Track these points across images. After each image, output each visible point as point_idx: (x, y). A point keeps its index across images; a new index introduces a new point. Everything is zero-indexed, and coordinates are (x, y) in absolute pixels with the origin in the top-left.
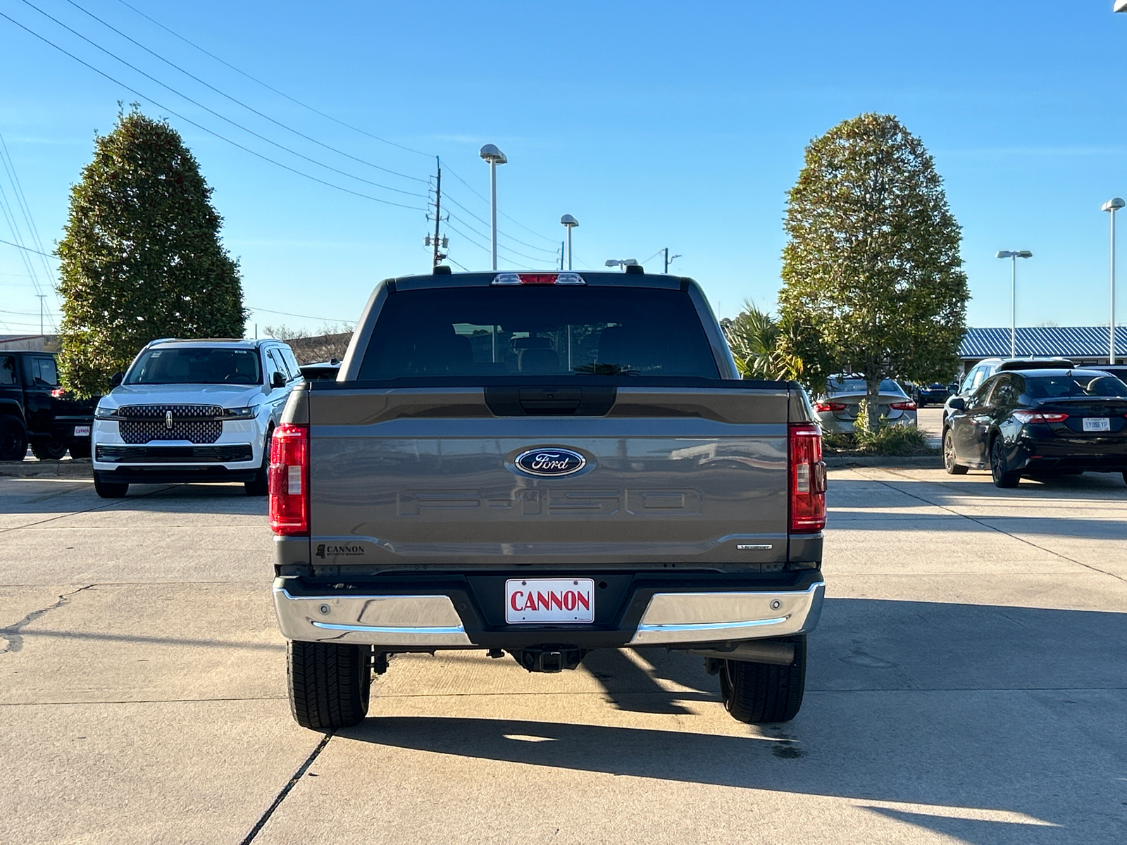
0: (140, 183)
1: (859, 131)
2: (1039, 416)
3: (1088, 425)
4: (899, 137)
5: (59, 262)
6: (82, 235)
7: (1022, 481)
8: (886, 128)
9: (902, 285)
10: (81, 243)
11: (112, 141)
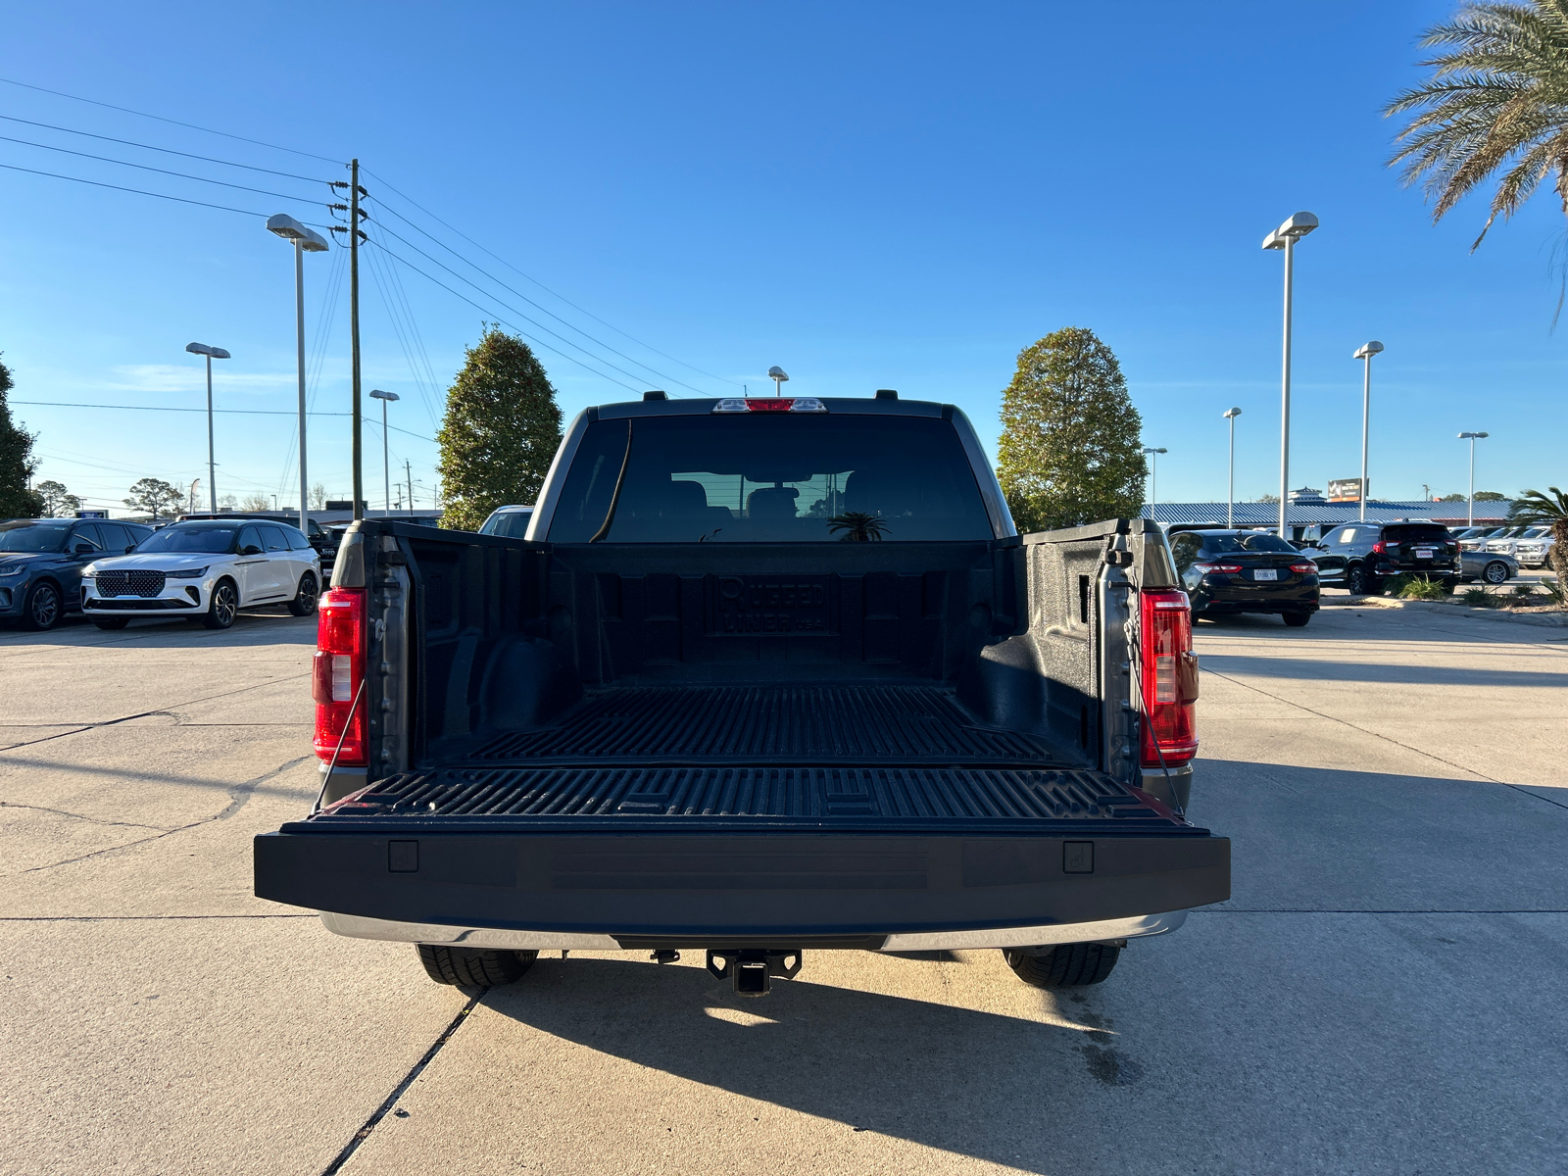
0: (501, 387)
1: (1061, 343)
2: (1217, 568)
3: (1259, 575)
4: (1092, 348)
5: (439, 447)
6: (456, 424)
7: (1200, 620)
8: (1082, 339)
9: (1094, 464)
10: (454, 431)
11: (478, 352)
